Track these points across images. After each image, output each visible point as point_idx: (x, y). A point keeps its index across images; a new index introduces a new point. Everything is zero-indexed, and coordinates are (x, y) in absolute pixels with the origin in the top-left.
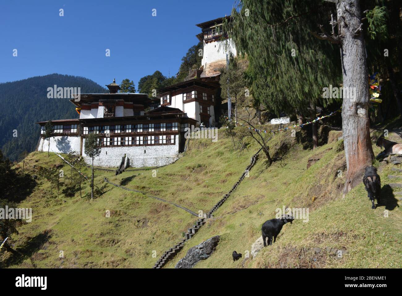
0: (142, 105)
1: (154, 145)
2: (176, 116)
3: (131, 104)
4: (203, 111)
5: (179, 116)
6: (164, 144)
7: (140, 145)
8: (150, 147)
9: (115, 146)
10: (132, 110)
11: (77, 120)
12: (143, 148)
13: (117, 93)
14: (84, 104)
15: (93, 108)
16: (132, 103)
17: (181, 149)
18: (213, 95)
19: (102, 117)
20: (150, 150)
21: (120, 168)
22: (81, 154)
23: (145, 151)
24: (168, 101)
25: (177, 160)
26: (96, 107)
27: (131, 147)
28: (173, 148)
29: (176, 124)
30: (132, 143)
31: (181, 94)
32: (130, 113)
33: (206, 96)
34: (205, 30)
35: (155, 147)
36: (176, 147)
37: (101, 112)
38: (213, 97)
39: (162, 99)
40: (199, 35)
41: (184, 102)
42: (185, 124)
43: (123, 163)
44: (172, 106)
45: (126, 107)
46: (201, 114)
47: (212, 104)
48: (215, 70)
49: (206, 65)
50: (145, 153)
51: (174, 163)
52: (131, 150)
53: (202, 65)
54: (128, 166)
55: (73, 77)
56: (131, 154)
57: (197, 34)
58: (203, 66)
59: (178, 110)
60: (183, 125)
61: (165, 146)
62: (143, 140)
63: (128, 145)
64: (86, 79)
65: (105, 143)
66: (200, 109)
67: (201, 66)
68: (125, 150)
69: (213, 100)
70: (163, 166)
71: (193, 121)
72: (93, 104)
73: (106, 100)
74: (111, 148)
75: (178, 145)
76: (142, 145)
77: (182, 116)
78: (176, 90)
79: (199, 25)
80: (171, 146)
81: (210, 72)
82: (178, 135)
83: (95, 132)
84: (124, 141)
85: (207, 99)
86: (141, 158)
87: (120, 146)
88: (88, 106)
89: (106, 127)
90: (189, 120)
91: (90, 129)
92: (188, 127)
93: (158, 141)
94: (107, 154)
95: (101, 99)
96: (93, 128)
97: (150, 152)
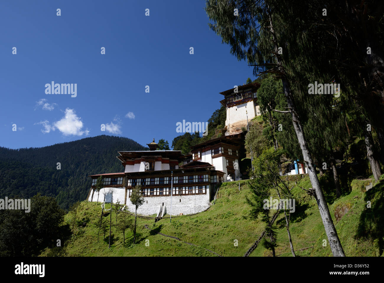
0: (176, 160)
1: (188, 194)
2: (206, 169)
3: (168, 160)
4: (229, 164)
5: (209, 169)
6: (197, 194)
7: (176, 195)
8: (185, 196)
9: (154, 196)
10: (169, 164)
11: (123, 173)
12: (179, 197)
13: (156, 151)
14: (129, 160)
15: (137, 163)
16: (169, 159)
17: (211, 199)
18: (237, 150)
19: (144, 171)
20: (185, 199)
21: (159, 216)
22: (125, 204)
23: (180, 200)
24: (199, 156)
25: (209, 208)
26: (139, 162)
27: (168, 197)
28: (204, 197)
29: (207, 176)
30: (169, 193)
31: (209, 150)
32: (167, 167)
33: (231, 151)
34: (227, 96)
35: (188, 196)
36: (207, 196)
37: (142, 167)
38: (237, 152)
39: (193, 155)
40: (222, 101)
41: (213, 157)
42: (214, 176)
43: (161, 212)
44: (203, 160)
45: (163, 162)
46: (227, 167)
47: (237, 158)
48: (237, 129)
49: (229, 125)
50: (180, 202)
51: (206, 211)
52: (168, 200)
53: (226, 125)
54: (165, 214)
57: (221, 100)
58: (227, 126)
59: (207, 164)
61: (197, 196)
62: (179, 191)
63: (166, 195)
65: (146, 193)
66: (227, 163)
67: (225, 127)
68: (163, 199)
69: (237, 155)
70: (196, 214)
71: (221, 173)
72: (136, 160)
73: (147, 156)
74: (151, 197)
75: (209, 195)
76: (177, 195)
77: (211, 169)
78: (206, 147)
79: (222, 93)
80: (203, 195)
81: (233, 132)
82: (209, 186)
83: (138, 183)
84: (162, 191)
85: (232, 154)
86: (177, 206)
87: (159, 196)
88: (132, 161)
89: (147, 179)
90: (218, 172)
91: (133, 181)
92: (217, 179)
93: (191, 191)
94: (147, 203)
95: (143, 156)
97: (185, 201)
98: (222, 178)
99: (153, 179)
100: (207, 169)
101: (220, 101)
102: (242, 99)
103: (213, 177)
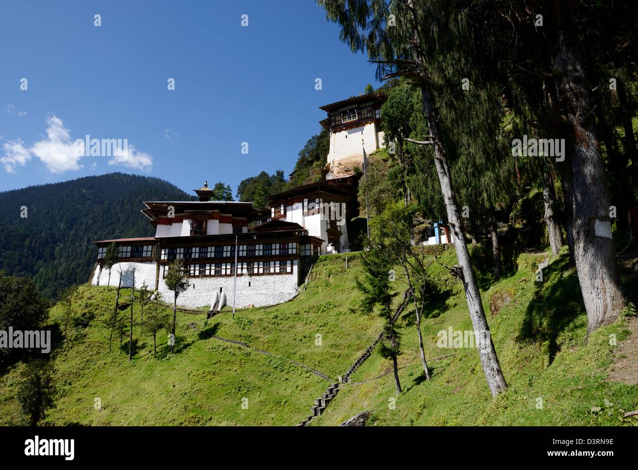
0: (244, 219)
1: (263, 274)
2: (294, 233)
3: (230, 217)
4: (331, 227)
5: (299, 234)
6: (277, 274)
7: (242, 275)
8: (257, 277)
9: (206, 276)
10: (231, 225)
11: (152, 239)
12: (247, 279)
13: (209, 202)
14: (163, 216)
15: (176, 222)
16: (231, 215)
17: (301, 281)
19: (188, 234)
20: (257, 282)
21: (213, 309)
22: (157, 289)
23: (250, 283)
24: (282, 212)
25: (296, 296)
26: (180, 221)
27: (230, 278)
28: (289, 278)
29: (294, 245)
30: (231, 272)
31: (299, 202)
32: (228, 229)
34: (332, 114)
35: (263, 278)
36: (295, 278)
37: (185, 229)
39: (273, 210)
40: (323, 121)
41: (305, 215)
42: (306, 245)
43: (218, 302)
44: (289, 219)
45: (222, 221)
46: (328, 231)
48: (346, 169)
49: (333, 162)
50: (250, 286)
51: (291, 300)
52: (229, 282)
53: (328, 162)
54: (224, 305)
56: (230, 287)
57: (321, 120)
58: (330, 164)
59: (296, 225)
61: (278, 277)
62: (247, 268)
63: (226, 275)
64: (161, 180)
65: (192, 272)
66: (327, 224)
67: (327, 164)
68: (221, 282)
70: (275, 305)
71: (317, 240)
73: (194, 211)
74: (200, 279)
75: (297, 275)
76: (245, 275)
77: (301, 234)
78: (293, 197)
79: (323, 108)
80: (287, 276)
81: (339, 173)
82: (297, 261)
83: (178, 256)
84: (220, 269)
86: (244, 293)
87: (214, 276)
88: (168, 219)
89: (194, 249)
90: (312, 239)
91: (170, 252)
92: (310, 250)
93: (268, 269)
94: (194, 288)
95: (186, 210)
96: (175, 250)
97: (257, 285)
98: (319, 248)
99: (204, 249)
101: (320, 122)
102: (357, 119)
103: (304, 246)
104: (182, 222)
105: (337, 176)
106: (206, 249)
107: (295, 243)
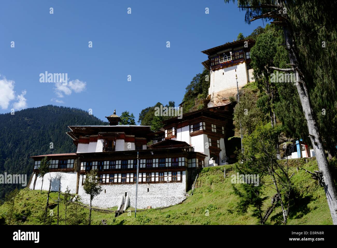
0: (144, 139)
1: (159, 182)
2: (182, 150)
3: (133, 137)
4: (212, 144)
5: (186, 150)
6: (170, 182)
7: (142, 182)
8: (154, 185)
9: (114, 183)
10: (134, 143)
11: (74, 154)
12: (147, 186)
13: (117, 126)
14: (82, 137)
15: (92, 141)
16: (134, 136)
17: (189, 188)
18: (223, 126)
19: (101, 151)
20: (154, 189)
21: (120, 209)
22: (77, 193)
23: (148, 189)
24: (174, 134)
25: (185, 200)
27: (133, 185)
28: (179, 186)
29: (183, 159)
30: (134, 180)
31: (187, 125)
32: (131, 146)
33: (215, 127)
34: (212, 56)
35: (159, 185)
36: (183, 185)
37: (99, 147)
38: (223, 128)
39: (166, 131)
40: (205, 62)
41: (192, 135)
42: (193, 159)
43: (123, 204)
44: (179, 139)
45: (127, 140)
46: (210, 148)
47: (222, 136)
48: (224, 99)
49: (213, 94)
50: (148, 191)
51: (181, 203)
52: (132, 188)
53: (209, 94)
54: (128, 207)
55: (69, 108)
56: (133, 192)
57: (203, 61)
58: (211, 95)
59: (184, 144)
60: (190, 160)
61: (170, 184)
62: (146, 177)
63: (130, 183)
64: (82, 110)
65: (104, 180)
66: (209, 142)
67: (208, 96)
68: (126, 188)
69: (223, 132)
70: (168, 207)
71: (201, 155)
72: (91, 137)
73: (106, 133)
74: (110, 185)
75: (185, 183)
76: (145, 183)
77: (189, 150)
78: (182, 122)
79: (205, 52)
80: (177, 184)
81: (218, 102)
82: (185, 171)
83: (93, 167)
84: (125, 178)
85: (217, 131)
86: (143, 197)
87: (121, 183)
88: (86, 139)
89: (105, 162)
90: (197, 154)
91: (88, 165)
92: (196, 163)
93: (163, 178)
94: (105, 192)
95: (100, 132)
96: (91, 163)
97: (154, 190)
98: (203, 162)
99: (113, 162)
100: (184, 150)
101: (202, 63)
102: (231, 59)
104: (97, 141)
105: (217, 104)
106: (114, 162)
107: (184, 158)
